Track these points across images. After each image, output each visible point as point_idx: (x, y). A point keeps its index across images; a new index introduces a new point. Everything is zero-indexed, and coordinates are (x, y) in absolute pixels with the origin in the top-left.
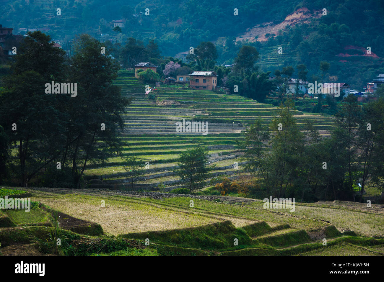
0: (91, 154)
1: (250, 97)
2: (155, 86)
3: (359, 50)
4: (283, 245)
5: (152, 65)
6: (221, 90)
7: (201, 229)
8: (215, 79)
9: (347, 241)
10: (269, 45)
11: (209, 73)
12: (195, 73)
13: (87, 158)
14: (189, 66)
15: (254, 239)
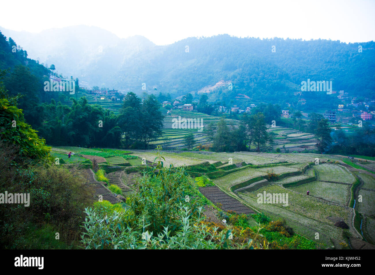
0: (151, 136)
1: (205, 113)
2: (170, 110)
3: (243, 95)
4: (227, 169)
5: (169, 102)
6: (195, 111)
7: (198, 165)
8: (192, 107)
9: (249, 167)
10: (211, 94)
11: (190, 105)
12: (185, 105)
13: (149, 138)
14: (182, 102)
15: (217, 168)
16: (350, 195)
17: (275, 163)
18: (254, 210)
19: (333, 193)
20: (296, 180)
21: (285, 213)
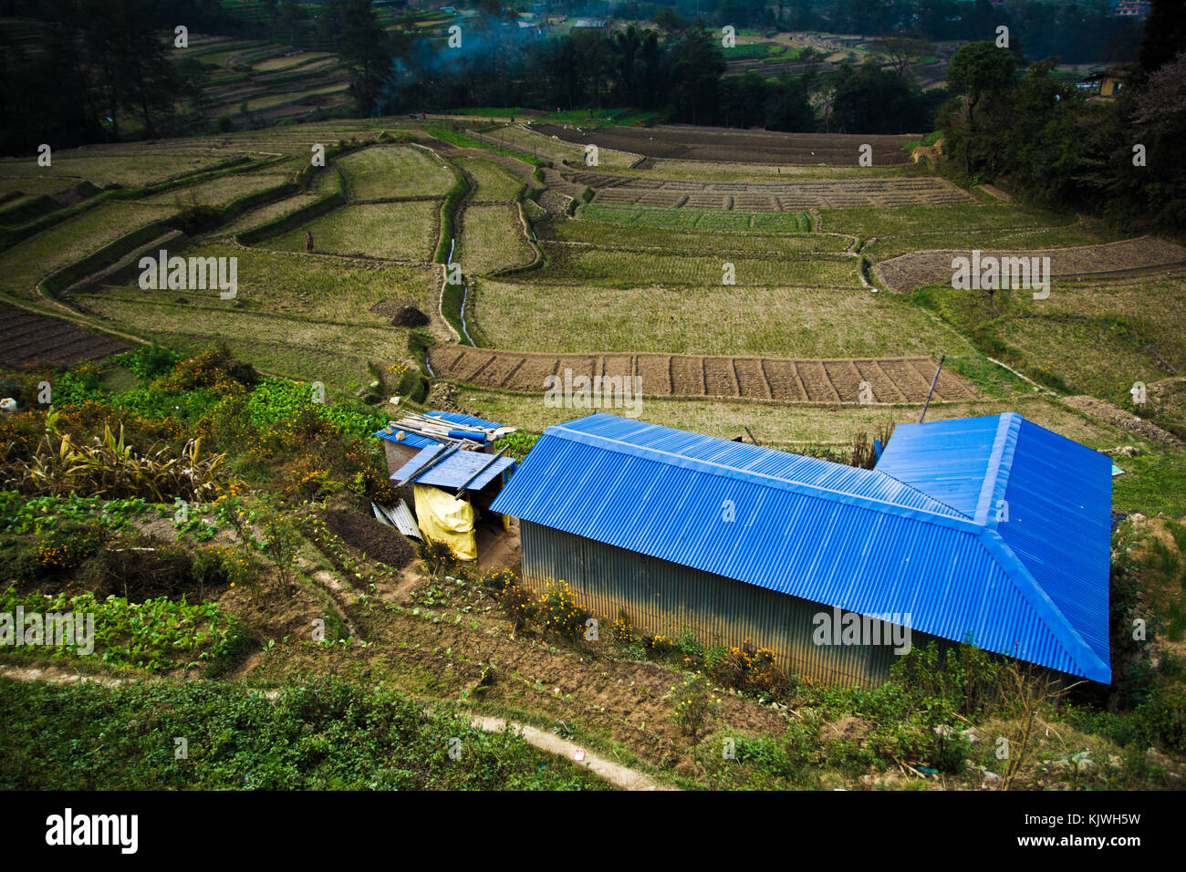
16: (439, 229)
17: (206, 171)
18: (130, 341)
19: (394, 234)
20: (282, 213)
21: (245, 325)
